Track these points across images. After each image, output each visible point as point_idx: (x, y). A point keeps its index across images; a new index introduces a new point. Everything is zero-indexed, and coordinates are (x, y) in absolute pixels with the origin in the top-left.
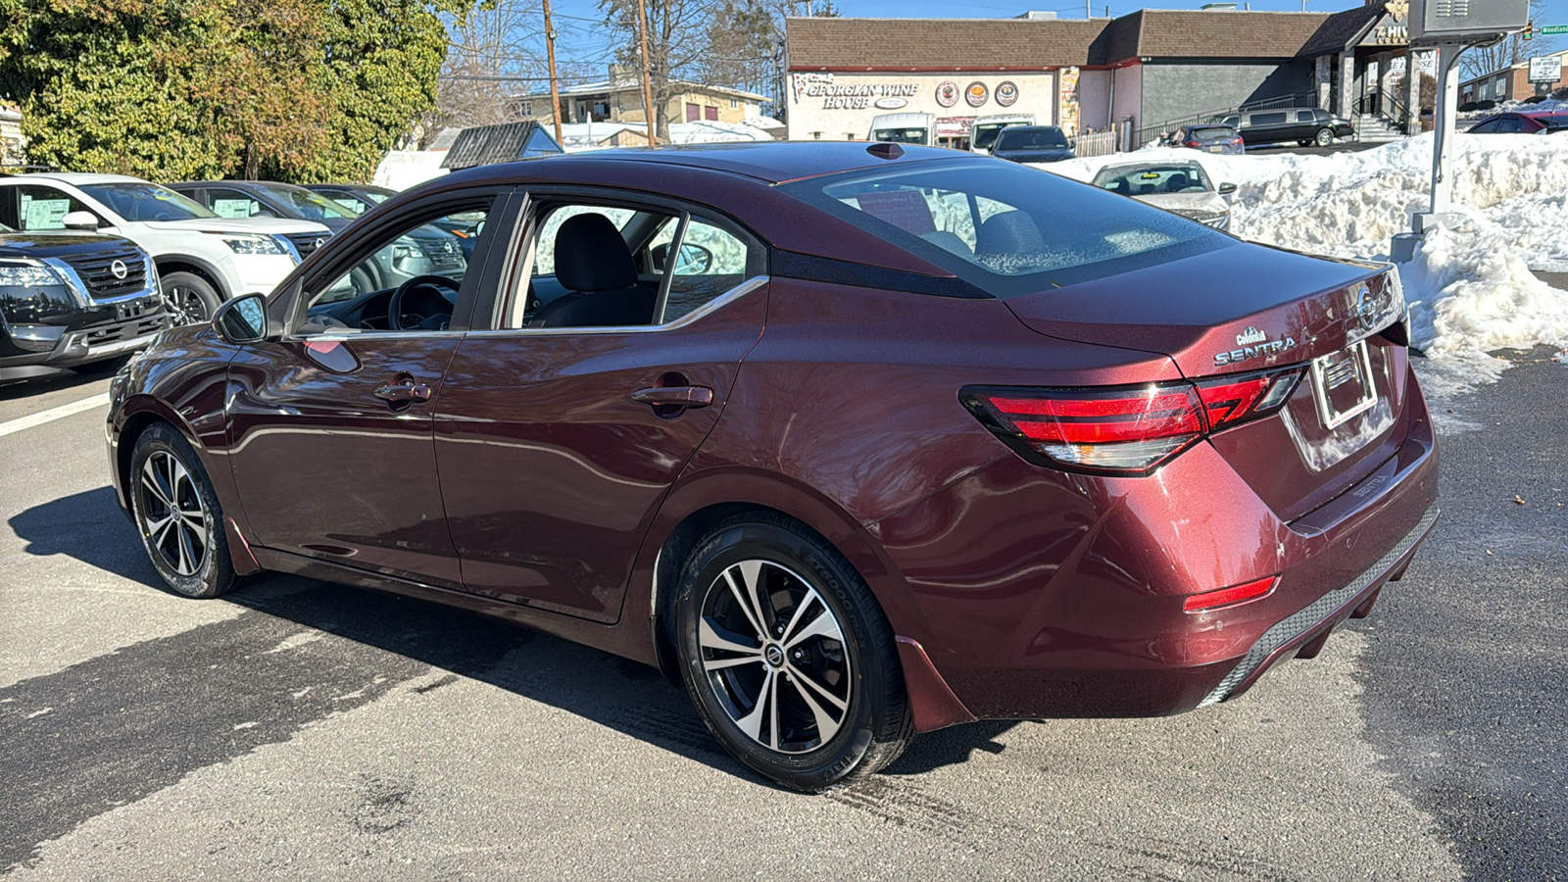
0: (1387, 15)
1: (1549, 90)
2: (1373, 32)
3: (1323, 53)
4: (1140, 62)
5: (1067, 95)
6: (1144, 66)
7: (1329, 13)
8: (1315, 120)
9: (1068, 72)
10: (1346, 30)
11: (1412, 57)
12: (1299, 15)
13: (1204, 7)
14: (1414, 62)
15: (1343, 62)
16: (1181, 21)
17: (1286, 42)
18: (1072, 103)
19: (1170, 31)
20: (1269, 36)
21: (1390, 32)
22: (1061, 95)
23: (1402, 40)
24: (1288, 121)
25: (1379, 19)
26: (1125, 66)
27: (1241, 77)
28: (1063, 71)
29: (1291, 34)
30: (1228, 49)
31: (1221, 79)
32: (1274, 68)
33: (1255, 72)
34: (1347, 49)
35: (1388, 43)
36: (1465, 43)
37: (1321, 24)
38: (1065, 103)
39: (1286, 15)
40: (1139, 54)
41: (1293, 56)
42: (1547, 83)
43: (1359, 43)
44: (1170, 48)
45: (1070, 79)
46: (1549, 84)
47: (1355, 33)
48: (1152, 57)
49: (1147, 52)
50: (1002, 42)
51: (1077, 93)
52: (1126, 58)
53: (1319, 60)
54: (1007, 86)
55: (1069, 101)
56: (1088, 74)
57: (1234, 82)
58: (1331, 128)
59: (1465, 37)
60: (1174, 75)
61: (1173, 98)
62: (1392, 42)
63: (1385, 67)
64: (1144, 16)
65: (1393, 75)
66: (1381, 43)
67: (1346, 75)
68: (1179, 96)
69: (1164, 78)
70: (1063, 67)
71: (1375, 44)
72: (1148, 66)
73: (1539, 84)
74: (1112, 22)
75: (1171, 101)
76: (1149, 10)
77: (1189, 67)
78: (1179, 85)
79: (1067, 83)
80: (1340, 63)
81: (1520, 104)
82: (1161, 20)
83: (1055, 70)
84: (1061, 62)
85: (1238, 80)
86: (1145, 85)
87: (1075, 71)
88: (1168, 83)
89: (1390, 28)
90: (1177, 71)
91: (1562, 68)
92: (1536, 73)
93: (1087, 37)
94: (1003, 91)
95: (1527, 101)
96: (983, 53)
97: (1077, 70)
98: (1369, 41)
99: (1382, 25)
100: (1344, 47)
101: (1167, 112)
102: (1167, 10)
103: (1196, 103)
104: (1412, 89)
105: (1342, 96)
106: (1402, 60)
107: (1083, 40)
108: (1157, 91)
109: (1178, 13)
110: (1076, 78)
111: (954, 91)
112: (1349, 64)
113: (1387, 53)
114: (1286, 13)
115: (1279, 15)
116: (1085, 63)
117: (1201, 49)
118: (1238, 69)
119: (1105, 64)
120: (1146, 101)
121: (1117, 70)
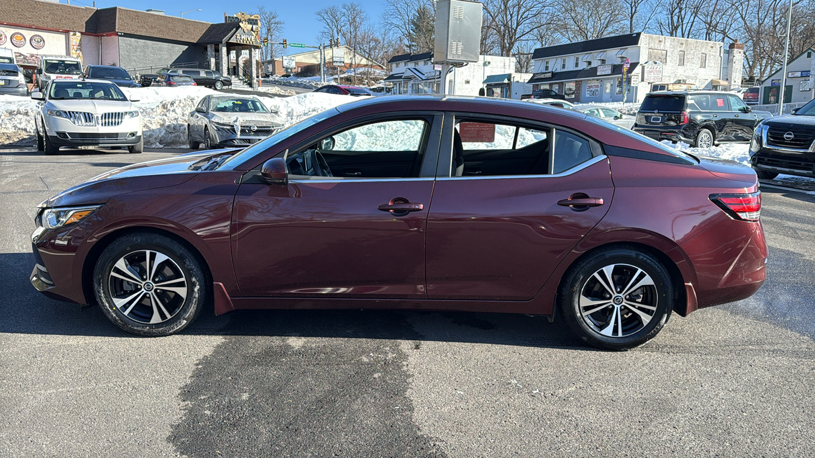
0: (240, 28)
1: (291, 72)
2: (235, 36)
3: (211, 43)
4: (118, 35)
5: (75, 47)
6: (119, 37)
7: (211, 23)
8: (214, 76)
9: (75, 35)
10: (221, 33)
11: (252, 51)
12: (197, 22)
13: (148, 11)
14: (253, 53)
15: (221, 49)
16: (137, 16)
17: (191, 35)
18: (78, 52)
19: (132, 21)
20: (183, 31)
21: (242, 37)
22: (71, 47)
23: (248, 42)
24: (201, 75)
25: (237, 30)
26: (107, 35)
27: (170, 50)
28: (72, 33)
29: (194, 31)
30: (163, 35)
31: (160, 49)
32: (187, 47)
33: (177, 48)
34: (223, 43)
35: (242, 42)
36: (452, 65)
37: (207, 28)
38: (74, 51)
39: (191, 21)
40: (117, 30)
41: (195, 42)
42: (290, 69)
43: (229, 40)
44: (133, 30)
45: (76, 39)
46: (291, 69)
47: (226, 35)
48: (124, 33)
49: (121, 30)
50: (33, 12)
51: (80, 46)
52: (109, 31)
53: (209, 46)
54: (38, 37)
55: (76, 51)
56: (86, 37)
57: (167, 52)
58: (221, 81)
59: (452, 62)
60: (136, 44)
61: (136, 56)
62: (243, 42)
63: (239, 54)
64: (117, 10)
65: (243, 58)
66: (239, 42)
67: (223, 56)
68: (139, 55)
69: (130, 45)
70: (71, 31)
71: (236, 42)
72: (122, 38)
73: (287, 69)
74: (97, 10)
75: (135, 58)
76: (120, 7)
77: (144, 41)
78: (139, 50)
79: (74, 41)
80: (220, 49)
81: (280, 77)
82: (127, 14)
83: (66, 32)
84: (70, 28)
85: (169, 51)
86: (121, 47)
87: (78, 34)
88: (133, 48)
89: (242, 35)
90: (137, 42)
91: (296, 62)
92: (285, 64)
93: (84, 16)
94: (35, 40)
95: (283, 76)
96: (21, 17)
97: (80, 34)
98: (233, 40)
99: (239, 33)
100: (222, 41)
101: (134, 63)
102: (130, 9)
103: (149, 60)
104: (253, 66)
105: (222, 66)
106: (247, 51)
107: (82, 18)
108: (127, 51)
109: (136, 12)
110: (79, 38)
111: (3, 36)
112: (224, 50)
113: (240, 47)
114: (190, 20)
115: (187, 21)
116: (84, 31)
117: (149, 32)
118: (169, 45)
119: (96, 33)
120: (122, 56)
121: (102, 37)
